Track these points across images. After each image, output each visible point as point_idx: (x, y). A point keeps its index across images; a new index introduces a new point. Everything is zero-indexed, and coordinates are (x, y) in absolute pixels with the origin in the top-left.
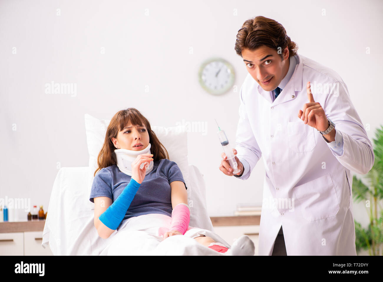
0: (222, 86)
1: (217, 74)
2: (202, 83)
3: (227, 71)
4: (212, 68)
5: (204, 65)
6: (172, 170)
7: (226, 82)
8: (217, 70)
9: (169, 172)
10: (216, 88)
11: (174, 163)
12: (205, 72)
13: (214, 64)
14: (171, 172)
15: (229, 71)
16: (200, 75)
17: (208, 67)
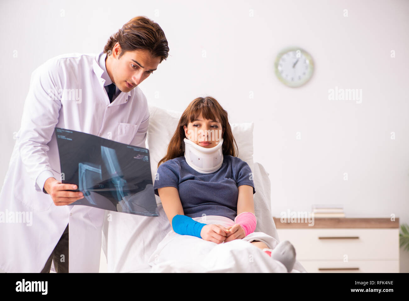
0: (300, 78)
1: (295, 65)
2: (278, 74)
3: (305, 62)
4: (289, 59)
5: (281, 55)
6: (242, 171)
7: (304, 74)
8: (295, 61)
9: (239, 174)
10: (293, 79)
11: (245, 164)
12: (281, 62)
13: (291, 54)
14: (242, 174)
15: (308, 62)
16: (277, 65)
17: (285, 56)
